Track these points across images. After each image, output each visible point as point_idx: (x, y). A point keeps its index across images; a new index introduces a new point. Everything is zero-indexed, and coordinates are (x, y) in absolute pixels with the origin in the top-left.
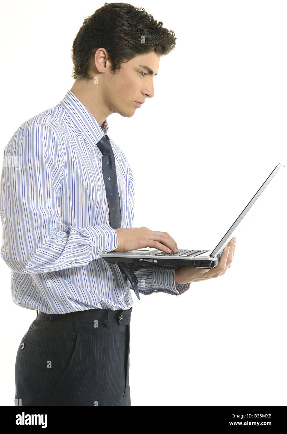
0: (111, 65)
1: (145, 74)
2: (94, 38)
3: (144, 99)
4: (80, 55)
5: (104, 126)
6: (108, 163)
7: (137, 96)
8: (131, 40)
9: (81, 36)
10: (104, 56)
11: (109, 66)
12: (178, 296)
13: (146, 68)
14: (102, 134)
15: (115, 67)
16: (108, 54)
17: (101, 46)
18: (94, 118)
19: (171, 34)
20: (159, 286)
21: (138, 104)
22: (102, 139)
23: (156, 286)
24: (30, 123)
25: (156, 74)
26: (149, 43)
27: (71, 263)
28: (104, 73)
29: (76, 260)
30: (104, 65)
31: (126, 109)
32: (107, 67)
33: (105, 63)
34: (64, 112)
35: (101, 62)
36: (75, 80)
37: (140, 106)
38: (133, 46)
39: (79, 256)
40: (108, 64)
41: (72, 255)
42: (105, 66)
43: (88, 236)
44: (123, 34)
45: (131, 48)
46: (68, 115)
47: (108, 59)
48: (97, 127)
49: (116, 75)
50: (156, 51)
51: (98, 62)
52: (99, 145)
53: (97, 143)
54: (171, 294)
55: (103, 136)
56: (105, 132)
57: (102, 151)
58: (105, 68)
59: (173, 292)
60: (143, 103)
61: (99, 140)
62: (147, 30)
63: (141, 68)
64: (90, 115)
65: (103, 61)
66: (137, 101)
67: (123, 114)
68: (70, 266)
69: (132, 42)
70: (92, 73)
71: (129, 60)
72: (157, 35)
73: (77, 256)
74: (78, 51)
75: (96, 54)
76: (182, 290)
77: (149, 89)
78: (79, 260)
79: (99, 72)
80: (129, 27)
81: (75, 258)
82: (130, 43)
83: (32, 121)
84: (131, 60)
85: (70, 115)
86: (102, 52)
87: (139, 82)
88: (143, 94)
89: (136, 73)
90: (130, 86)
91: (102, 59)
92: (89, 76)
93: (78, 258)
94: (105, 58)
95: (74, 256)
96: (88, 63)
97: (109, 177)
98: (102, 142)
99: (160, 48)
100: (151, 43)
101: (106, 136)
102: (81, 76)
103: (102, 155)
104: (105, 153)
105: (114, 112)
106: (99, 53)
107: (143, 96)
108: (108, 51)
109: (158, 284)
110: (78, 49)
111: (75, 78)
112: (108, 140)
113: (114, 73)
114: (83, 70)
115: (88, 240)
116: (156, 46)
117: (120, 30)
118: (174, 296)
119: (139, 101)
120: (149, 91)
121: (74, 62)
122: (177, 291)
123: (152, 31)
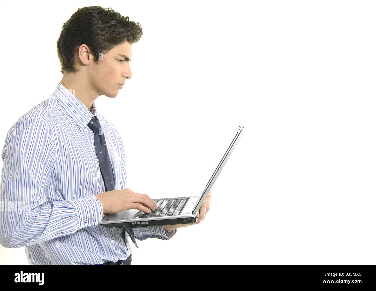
0: (94, 57)
1: (123, 61)
2: (75, 38)
3: (124, 81)
4: (65, 54)
5: (92, 109)
6: (99, 140)
7: (119, 79)
8: (106, 34)
9: (64, 38)
10: (87, 51)
11: (92, 59)
12: (168, 240)
13: (123, 56)
14: (91, 116)
15: (96, 59)
16: (90, 49)
17: (82, 43)
18: (82, 103)
19: (138, 25)
20: (152, 233)
21: (120, 85)
22: (92, 120)
23: (149, 233)
24: (24, 117)
25: (131, 60)
26: (122, 35)
27: (57, 234)
28: (88, 65)
29: (61, 230)
30: (87, 58)
31: (111, 91)
32: (90, 59)
33: (88, 57)
34: (57, 102)
35: (85, 56)
36: (63, 75)
37: (122, 87)
38: (110, 39)
39: (63, 227)
40: (91, 56)
41: (57, 227)
42: (89, 59)
43: (74, 207)
44: (99, 31)
45: (108, 41)
46: (60, 104)
47: (90, 53)
48: (86, 111)
49: (99, 65)
50: (129, 41)
51: (82, 57)
52: (89, 125)
53: (87, 124)
54: (163, 239)
55: (92, 117)
56: (94, 113)
57: (93, 130)
58: (89, 61)
59: (163, 237)
60: (124, 84)
61: (89, 122)
62: (118, 25)
63: (120, 56)
64: (79, 101)
65: (86, 55)
66: (120, 83)
67: (109, 96)
68: (57, 236)
69: (108, 36)
70: (77, 66)
71: (108, 51)
72: (128, 27)
73: (62, 227)
74: (63, 50)
75: (79, 50)
76: (171, 234)
77: (128, 72)
78: (64, 230)
79: (83, 64)
80: (103, 24)
81: (60, 229)
82: (107, 37)
83: (26, 115)
84: (110, 51)
85: (61, 104)
86: (84, 48)
87: (119, 67)
88: (123, 77)
89: (116, 61)
90: (112, 72)
91: (85, 53)
92: (75, 69)
93: (63, 229)
94: (87, 52)
95: (59, 228)
96: (73, 59)
97: (101, 151)
98: (92, 123)
99: (132, 37)
100: (124, 35)
101: (95, 117)
102: (68, 70)
103: (93, 133)
104: (95, 131)
105: (101, 95)
106: (82, 49)
107: (123, 78)
108: (89, 46)
109: (151, 232)
110: (63, 49)
111: (63, 73)
112: (96, 120)
113: (97, 63)
114: (70, 65)
115: (74, 211)
116: (128, 36)
117: (96, 28)
118: (165, 240)
119: (121, 83)
120: (127, 74)
121: (60, 60)
122: (167, 237)
123: (123, 25)
